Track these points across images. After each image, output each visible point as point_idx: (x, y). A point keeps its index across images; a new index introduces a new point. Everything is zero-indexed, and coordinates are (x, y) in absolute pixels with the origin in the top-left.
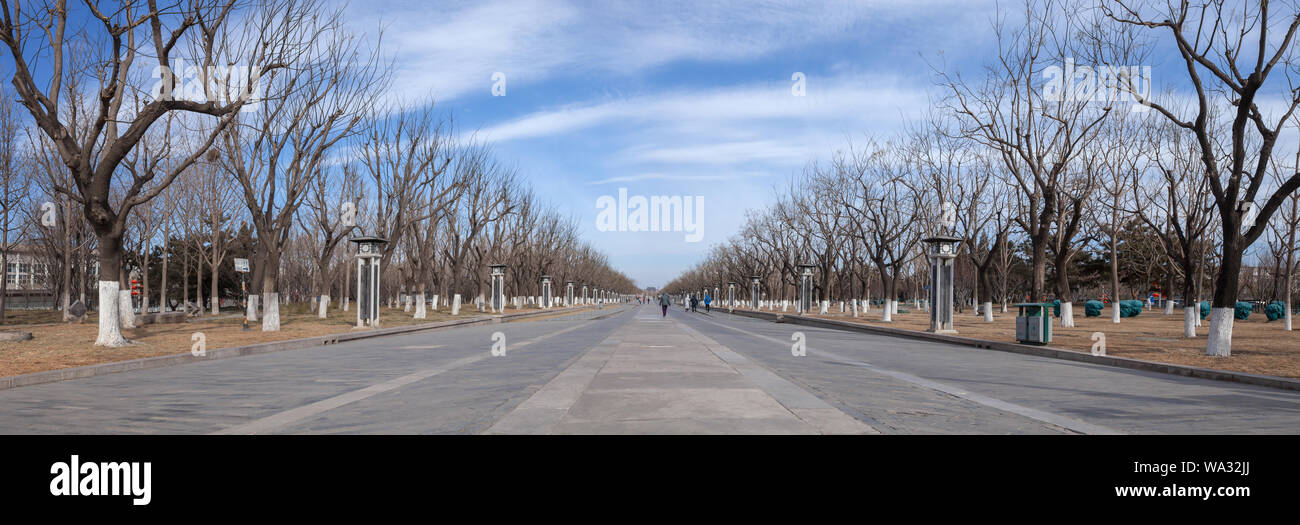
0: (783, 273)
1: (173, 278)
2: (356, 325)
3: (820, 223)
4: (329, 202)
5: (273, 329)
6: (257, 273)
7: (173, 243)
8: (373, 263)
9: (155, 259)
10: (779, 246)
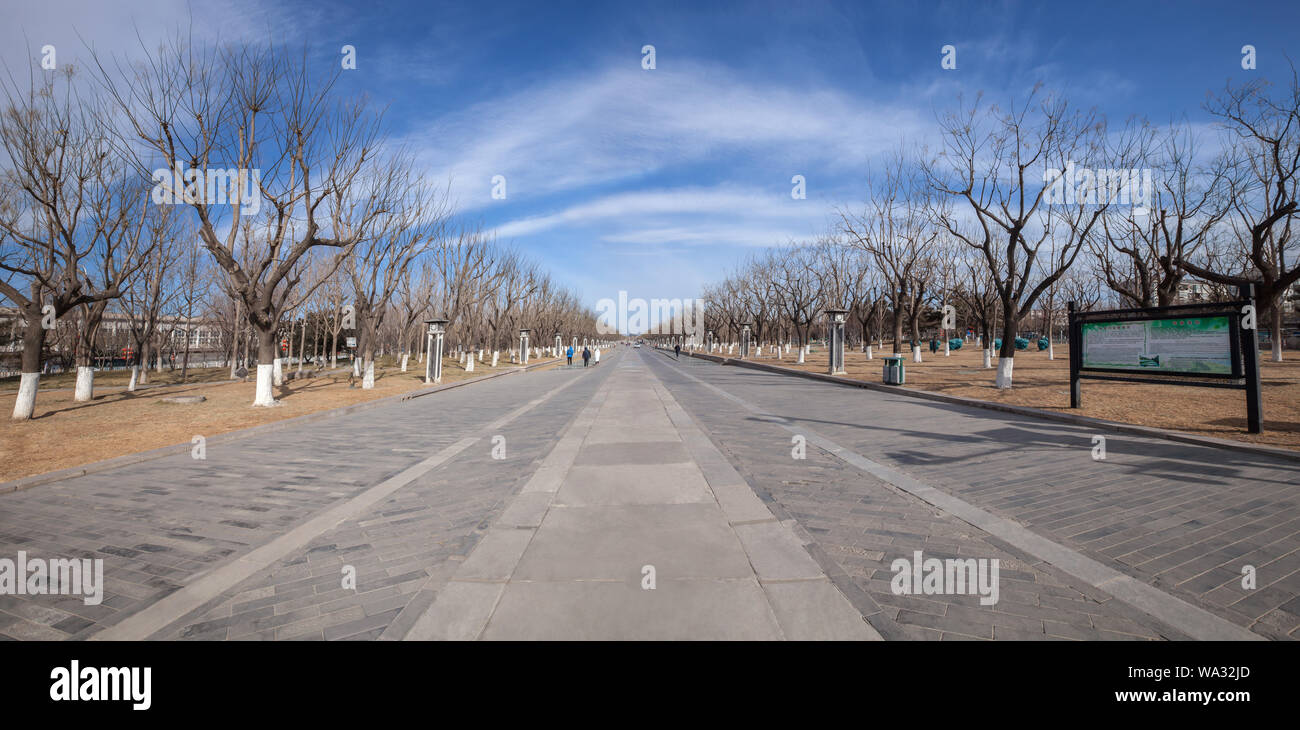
0: (730, 326)
1: (309, 340)
2: (425, 381)
3: (757, 293)
4: (412, 291)
5: (369, 387)
6: (361, 346)
7: (311, 316)
8: (438, 337)
9: (298, 325)
10: (728, 309)
